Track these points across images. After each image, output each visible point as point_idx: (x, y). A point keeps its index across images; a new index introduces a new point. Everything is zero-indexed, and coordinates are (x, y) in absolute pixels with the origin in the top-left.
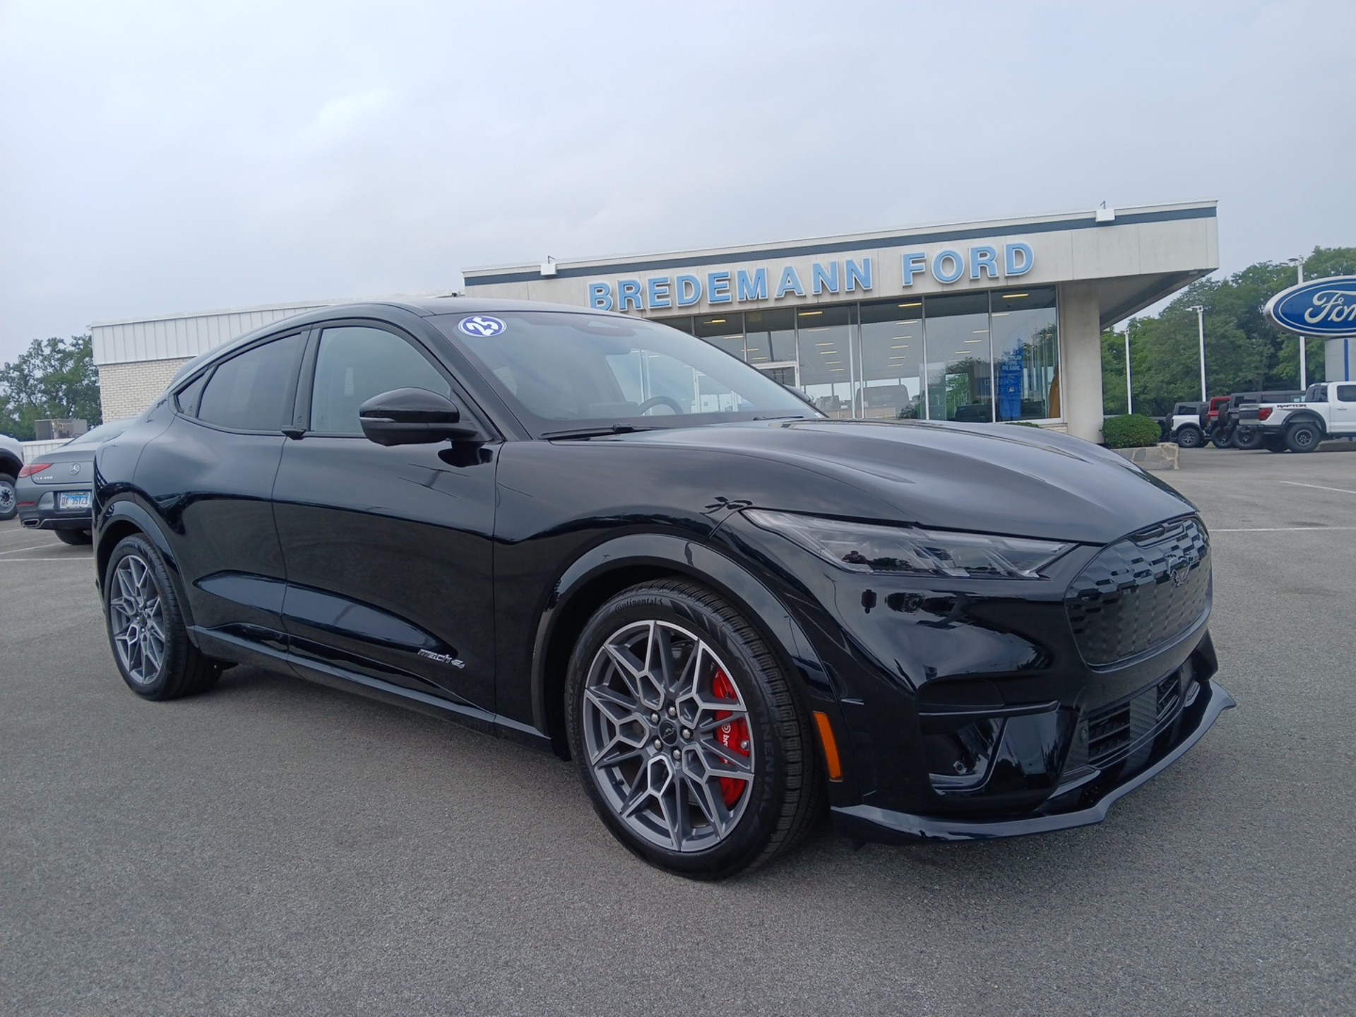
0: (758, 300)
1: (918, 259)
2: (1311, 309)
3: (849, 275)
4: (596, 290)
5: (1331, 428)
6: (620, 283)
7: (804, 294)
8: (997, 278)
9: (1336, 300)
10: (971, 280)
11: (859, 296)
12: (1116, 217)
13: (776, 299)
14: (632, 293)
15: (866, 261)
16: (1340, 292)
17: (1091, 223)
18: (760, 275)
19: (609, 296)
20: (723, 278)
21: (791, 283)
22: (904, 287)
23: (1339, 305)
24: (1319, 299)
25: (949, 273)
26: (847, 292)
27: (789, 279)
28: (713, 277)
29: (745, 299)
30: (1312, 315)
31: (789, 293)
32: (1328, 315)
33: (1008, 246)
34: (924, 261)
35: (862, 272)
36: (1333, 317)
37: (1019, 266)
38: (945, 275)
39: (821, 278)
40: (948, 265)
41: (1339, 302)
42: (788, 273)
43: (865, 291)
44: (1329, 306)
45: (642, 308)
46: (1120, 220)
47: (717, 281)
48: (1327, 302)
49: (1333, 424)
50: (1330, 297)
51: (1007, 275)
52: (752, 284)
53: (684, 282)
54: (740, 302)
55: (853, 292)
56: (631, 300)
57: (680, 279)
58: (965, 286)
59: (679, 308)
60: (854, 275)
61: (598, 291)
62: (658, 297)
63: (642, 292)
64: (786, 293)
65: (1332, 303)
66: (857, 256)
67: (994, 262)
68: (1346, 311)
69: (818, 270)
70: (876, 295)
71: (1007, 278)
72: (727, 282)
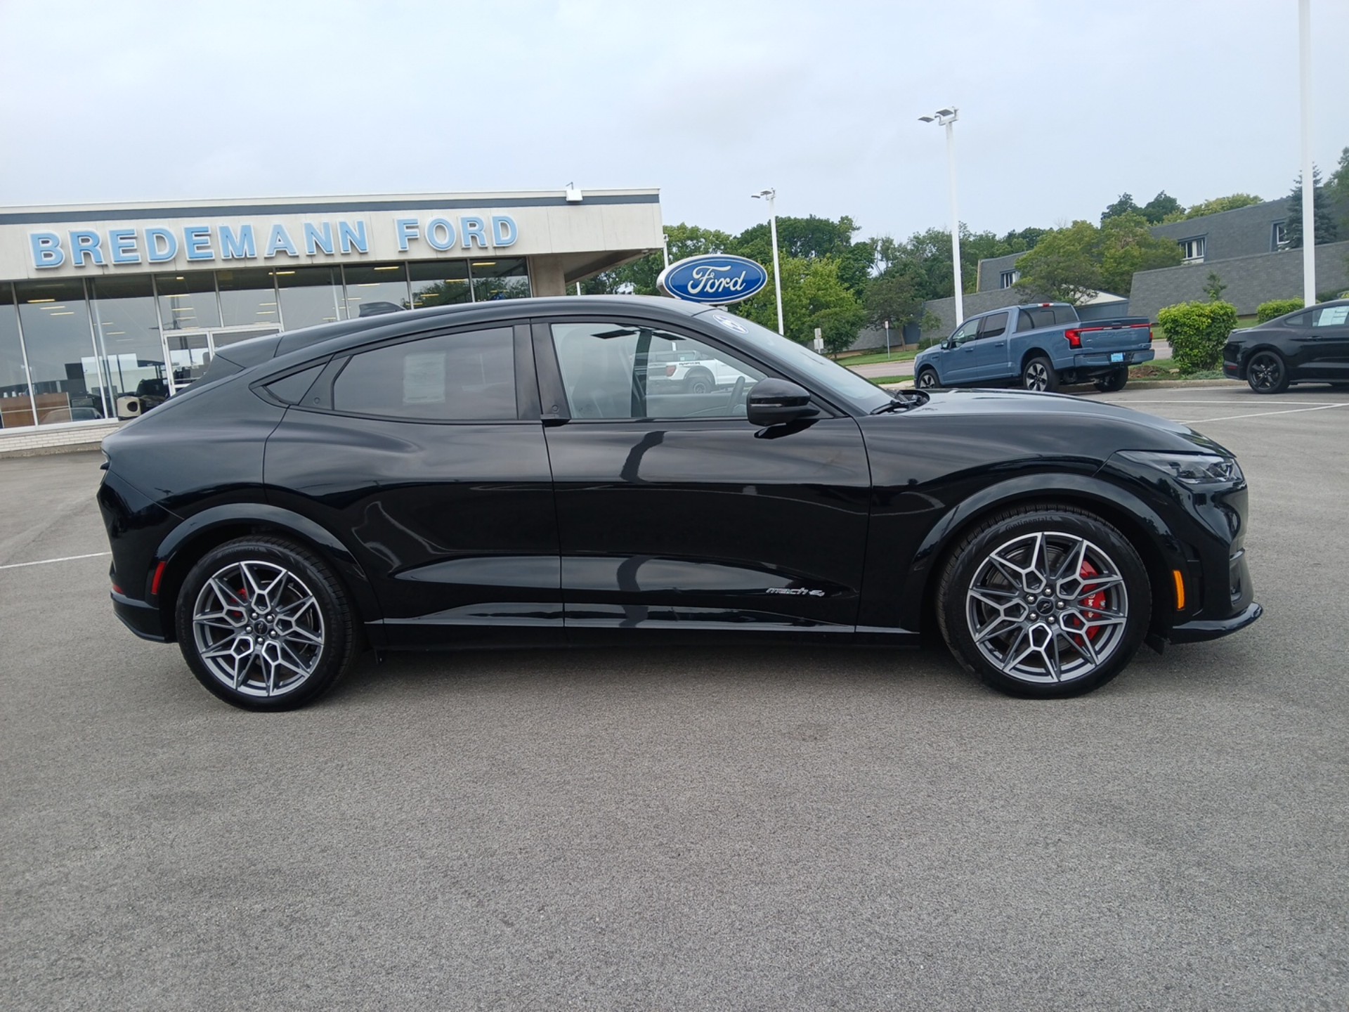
0: (246, 259)
1: (412, 225)
2: (692, 282)
3: (344, 238)
4: (40, 240)
5: (718, 380)
6: (72, 234)
7: (297, 254)
8: (486, 248)
9: (709, 275)
10: (463, 249)
11: (355, 259)
12: (583, 197)
13: (266, 258)
14: (90, 246)
15: (360, 224)
16: (712, 268)
17: (563, 201)
18: (246, 232)
19: (58, 248)
20: (201, 233)
21: (282, 242)
22: (400, 252)
23: (711, 279)
24: (697, 273)
25: (442, 240)
26: (343, 254)
27: (279, 237)
28: (189, 232)
29: (231, 257)
30: (694, 287)
31: (282, 252)
32: (705, 286)
33: (494, 218)
34: (417, 227)
35: (357, 234)
36: (708, 288)
37: (505, 238)
38: (439, 242)
39: (314, 238)
40: (440, 233)
41: (712, 276)
42: (278, 231)
43: (361, 254)
44: (705, 278)
45: (104, 263)
46: (587, 201)
47: (196, 236)
48: (703, 276)
49: (720, 377)
50: (705, 271)
51: (495, 245)
52: (238, 240)
53: (155, 235)
54: (224, 260)
55: (349, 254)
56: (89, 254)
57: (151, 232)
58: (457, 254)
59: (151, 264)
60: (349, 237)
61: (43, 242)
62: (124, 251)
63: (102, 245)
64: (277, 252)
65: (706, 277)
66: (351, 218)
67: (482, 232)
68: (717, 284)
69: (310, 231)
70: (371, 258)
71: (495, 248)
72: (208, 237)
